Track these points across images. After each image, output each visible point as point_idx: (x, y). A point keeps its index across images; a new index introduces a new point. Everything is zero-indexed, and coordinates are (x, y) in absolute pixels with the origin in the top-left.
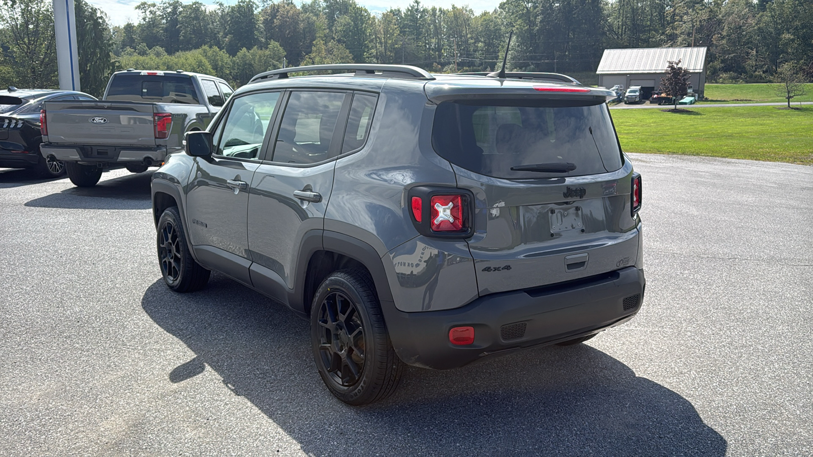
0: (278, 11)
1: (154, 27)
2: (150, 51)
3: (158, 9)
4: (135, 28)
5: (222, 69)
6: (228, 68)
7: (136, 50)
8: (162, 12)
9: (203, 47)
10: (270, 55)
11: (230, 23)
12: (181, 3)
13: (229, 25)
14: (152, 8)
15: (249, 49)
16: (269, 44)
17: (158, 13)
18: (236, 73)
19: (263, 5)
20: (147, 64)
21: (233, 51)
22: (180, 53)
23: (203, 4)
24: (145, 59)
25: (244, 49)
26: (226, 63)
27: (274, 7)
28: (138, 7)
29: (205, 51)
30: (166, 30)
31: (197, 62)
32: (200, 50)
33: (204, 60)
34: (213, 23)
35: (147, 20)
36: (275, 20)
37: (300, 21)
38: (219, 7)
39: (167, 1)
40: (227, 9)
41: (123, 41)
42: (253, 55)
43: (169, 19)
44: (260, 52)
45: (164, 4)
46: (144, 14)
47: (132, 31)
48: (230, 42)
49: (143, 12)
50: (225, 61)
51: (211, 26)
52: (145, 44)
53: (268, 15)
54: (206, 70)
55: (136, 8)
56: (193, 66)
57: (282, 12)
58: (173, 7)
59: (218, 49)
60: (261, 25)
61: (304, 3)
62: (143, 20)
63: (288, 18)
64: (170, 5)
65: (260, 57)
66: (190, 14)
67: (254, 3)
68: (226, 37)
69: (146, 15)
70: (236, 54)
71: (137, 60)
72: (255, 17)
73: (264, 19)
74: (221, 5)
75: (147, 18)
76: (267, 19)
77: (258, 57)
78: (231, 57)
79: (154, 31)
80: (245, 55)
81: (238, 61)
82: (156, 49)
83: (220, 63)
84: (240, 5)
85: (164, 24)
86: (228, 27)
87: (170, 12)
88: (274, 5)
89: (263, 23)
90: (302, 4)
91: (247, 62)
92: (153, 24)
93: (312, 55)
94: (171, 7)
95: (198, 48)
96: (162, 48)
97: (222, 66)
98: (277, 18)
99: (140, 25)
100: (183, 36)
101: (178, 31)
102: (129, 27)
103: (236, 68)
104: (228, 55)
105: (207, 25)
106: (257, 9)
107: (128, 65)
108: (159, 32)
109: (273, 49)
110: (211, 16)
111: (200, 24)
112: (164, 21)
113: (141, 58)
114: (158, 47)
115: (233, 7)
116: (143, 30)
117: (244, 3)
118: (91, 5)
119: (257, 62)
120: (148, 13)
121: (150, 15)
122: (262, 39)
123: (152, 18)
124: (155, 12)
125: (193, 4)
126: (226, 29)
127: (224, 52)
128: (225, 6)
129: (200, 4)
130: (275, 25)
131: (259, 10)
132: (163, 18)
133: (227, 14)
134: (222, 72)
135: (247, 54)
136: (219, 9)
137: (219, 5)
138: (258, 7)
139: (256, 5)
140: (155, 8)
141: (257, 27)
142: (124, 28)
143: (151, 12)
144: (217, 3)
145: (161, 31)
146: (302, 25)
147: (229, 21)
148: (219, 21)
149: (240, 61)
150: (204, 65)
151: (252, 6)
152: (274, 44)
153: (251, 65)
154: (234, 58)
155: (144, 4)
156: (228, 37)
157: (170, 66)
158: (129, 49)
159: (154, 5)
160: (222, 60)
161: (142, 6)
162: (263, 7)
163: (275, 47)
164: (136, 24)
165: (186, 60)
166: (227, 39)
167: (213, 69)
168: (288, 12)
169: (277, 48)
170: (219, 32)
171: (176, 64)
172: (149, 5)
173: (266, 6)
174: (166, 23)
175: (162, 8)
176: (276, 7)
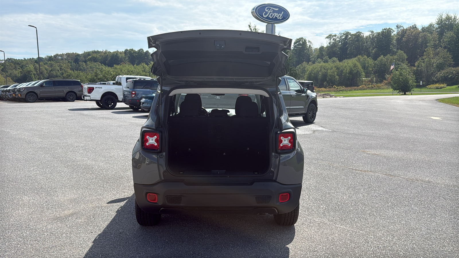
0: (406, 33)
1: (334, 47)
2: (330, 60)
3: (337, 37)
4: (324, 49)
5: (368, 68)
6: (372, 67)
7: (323, 60)
8: (339, 39)
9: (359, 56)
10: (398, 58)
11: (377, 42)
12: (350, 33)
13: (376, 43)
14: (334, 37)
15: (384, 56)
16: (397, 52)
17: (338, 39)
18: (376, 70)
19: (397, 30)
20: (326, 67)
21: (375, 58)
22: (346, 61)
23: (363, 33)
24: (326, 65)
25: (382, 56)
26: (371, 64)
27: (404, 31)
28: (327, 37)
29: (359, 59)
30: (340, 48)
31: (353, 65)
32: (356, 58)
33: (358, 64)
34: (367, 42)
35: (331, 44)
36: (403, 38)
37: (420, 37)
38: (371, 33)
39: (343, 33)
40: (376, 34)
41: (318, 56)
42: (387, 59)
43: (343, 42)
44: (391, 57)
45: (341, 34)
46: (330, 40)
47: (323, 50)
48: (375, 52)
49: (329, 40)
50: (370, 63)
51: (366, 44)
52: (328, 57)
53: (400, 36)
54: (358, 69)
55: (326, 38)
56: (351, 67)
57: (408, 33)
58: (346, 36)
59: (366, 57)
60: (395, 42)
61: (423, 27)
62: (329, 44)
63: (412, 36)
64: (344, 34)
65: (391, 60)
66: (355, 38)
67: (391, 29)
68: (373, 50)
69: (331, 41)
70: (377, 59)
71: (322, 65)
72: (391, 37)
73: (397, 38)
74: (372, 32)
75: (331, 43)
76: (399, 38)
77: (390, 60)
78: (374, 61)
79: (334, 49)
80: (382, 59)
81: (377, 63)
82: (333, 59)
83: (367, 65)
84: (383, 31)
85: (340, 45)
86: (375, 44)
87: (344, 38)
88: (404, 29)
89: (396, 40)
90: (422, 27)
91: (383, 63)
92: (334, 46)
93: (424, 57)
94: (345, 36)
95: (355, 57)
96: (336, 58)
97: (368, 66)
98: (405, 37)
99: (327, 47)
100: (349, 51)
101: (347, 48)
102: (322, 48)
103: (376, 67)
104: (372, 60)
105: (363, 44)
106: (393, 33)
107: (317, 68)
108: (336, 49)
109: (399, 55)
110: (366, 38)
111: (359, 43)
112: (340, 44)
113: (324, 64)
114: (334, 58)
115: (379, 33)
116: (328, 49)
117: (386, 30)
118: (304, 39)
119: (389, 63)
120: (332, 40)
121: (333, 41)
122: (394, 50)
123: (334, 43)
124: (336, 39)
125: (357, 33)
126: (374, 45)
127: (370, 58)
128: (374, 32)
129: (361, 32)
130: (403, 41)
131: (395, 33)
132: (340, 42)
133: (375, 37)
134: (368, 70)
135: (384, 59)
136: (371, 35)
137: (371, 32)
138: (394, 31)
139: (393, 30)
140: (336, 37)
141: (392, 43)
142: (319, 49)
143: (333, 39)
144: (370, 31)
145: (338, 49)
146: (420, 40)
147: (376, 41)
148: (370, 41)
149: (378, 63)
150: (357, 66)
151: (390, 31)
152: (400, 52)
153: (385, 65)
154: (376, 62)
155: (330, 35)
156: (374, 50)
157: (338, 68)
158: (319, 60)
159: (335, 36)
160: (368, 63)
161: (330, 37)
162: (397, 31)
163: (400, 54)
164: (325, 46)
165: (348, 64)
166: (373, 51)
167: (362, 68)
168: (412, 33)
169: (402, 54)
170: (370, 48)
171: (342, 67)
172: (333, 36)
173: (399, 30)
174: (341, 45)
175: (339, 37)
176: (405, 30)
